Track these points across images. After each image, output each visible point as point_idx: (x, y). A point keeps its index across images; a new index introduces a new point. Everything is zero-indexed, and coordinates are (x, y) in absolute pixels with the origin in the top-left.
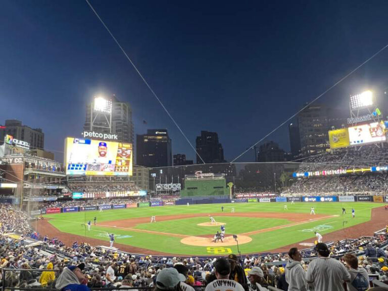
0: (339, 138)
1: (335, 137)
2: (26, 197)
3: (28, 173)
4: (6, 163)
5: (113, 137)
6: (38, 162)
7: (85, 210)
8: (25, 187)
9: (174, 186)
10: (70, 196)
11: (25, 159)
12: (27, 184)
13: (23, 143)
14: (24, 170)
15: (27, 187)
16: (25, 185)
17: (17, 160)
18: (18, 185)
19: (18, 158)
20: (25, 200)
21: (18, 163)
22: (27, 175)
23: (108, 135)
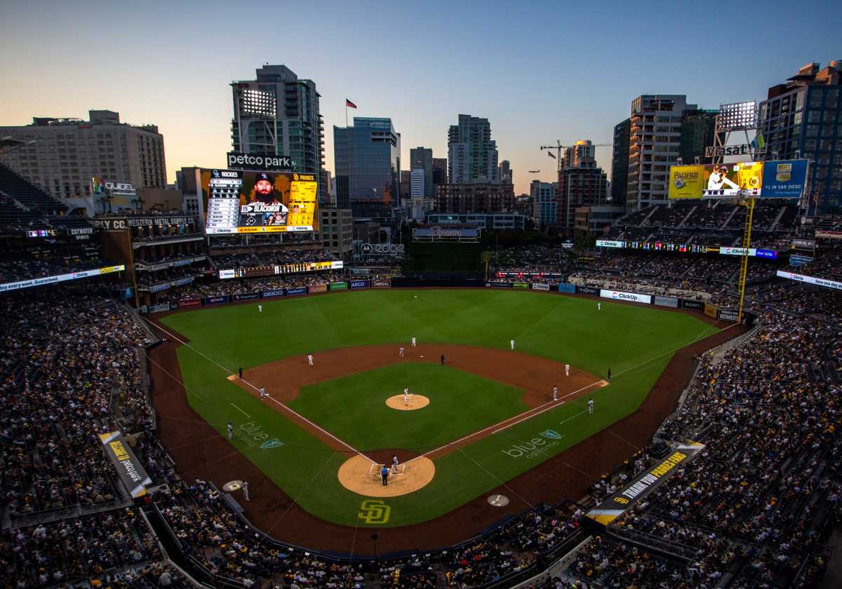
0: (685, 181)
1: (679, 179)
2: (142, 286)
4: (101, 229)
5: (282, 162)
6: (154, 222)
7: (240, 299)
8: (137, 269)
9: (393, 248)
10: (214, 275)
11: (130, 222)
12: (140, 265)
13: (123, 187)
14: (132, 241)
15: (141, 269)
16: (138, 266)
17: (117, 225)
18: (125, 267)
19: (119, 220)
20: (142, 290)
21: (119, 229)
22: (139, 248)
23: (272, 158)
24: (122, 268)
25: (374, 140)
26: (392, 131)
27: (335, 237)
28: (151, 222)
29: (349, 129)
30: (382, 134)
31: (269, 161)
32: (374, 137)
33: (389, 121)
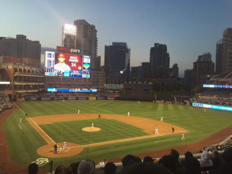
2: (15, 90)
3: (16, 75)
4: (4, 68)
5: (78, 51)
6: (24, 68)
8: (14, 84)
10: (46, 90)
11: (14, 66)
12: (16, 82)
14: (14, 73)
15: (16, 84)
17: (9, 67)
18: (10, 83)
19: (10, 65)
20: (15, 92)
21: (10, 68)
22: (16, 76)
23: (73, 49)
24: (8, 83)
25: (119, 50)
26: (126, 47)
27: (98, 82)
28: (23, 67)
29: (111, 46)
30: (123, 48)
31: (72, 50)
32: (120, 49)
33: (125, 43)
